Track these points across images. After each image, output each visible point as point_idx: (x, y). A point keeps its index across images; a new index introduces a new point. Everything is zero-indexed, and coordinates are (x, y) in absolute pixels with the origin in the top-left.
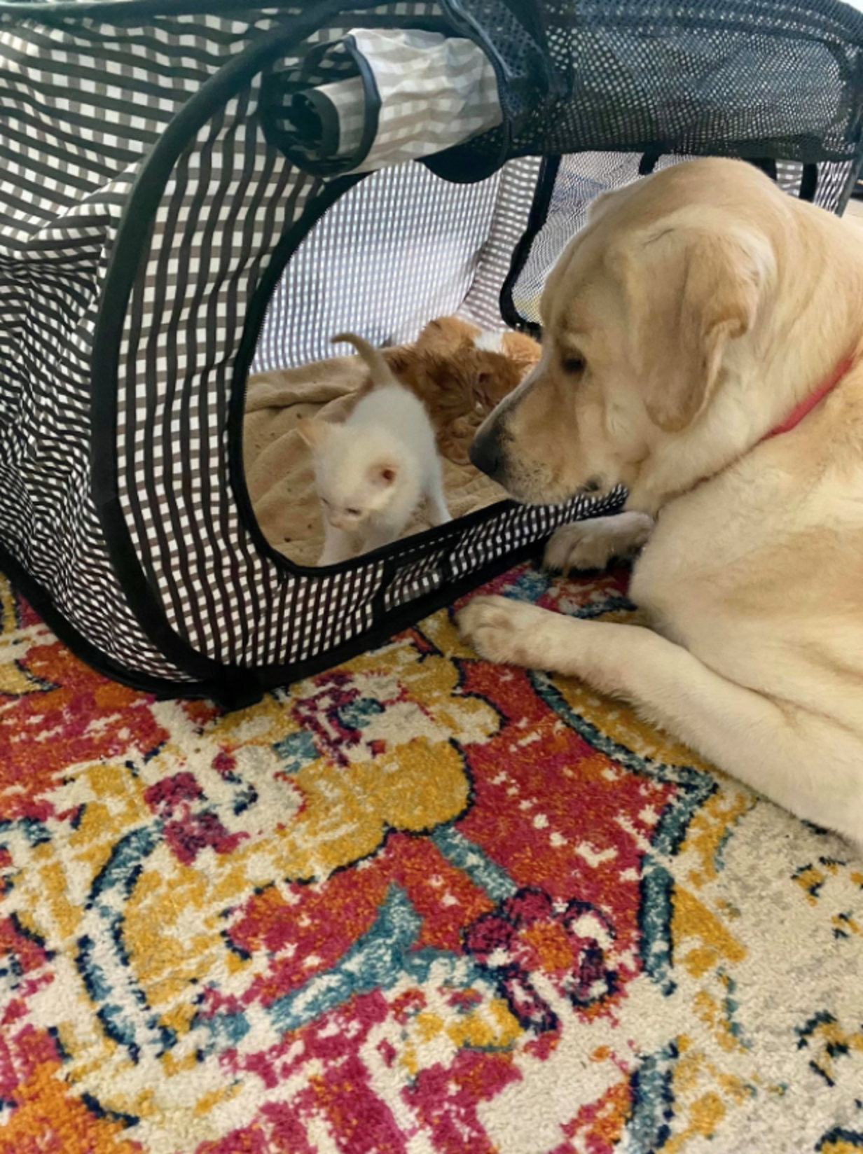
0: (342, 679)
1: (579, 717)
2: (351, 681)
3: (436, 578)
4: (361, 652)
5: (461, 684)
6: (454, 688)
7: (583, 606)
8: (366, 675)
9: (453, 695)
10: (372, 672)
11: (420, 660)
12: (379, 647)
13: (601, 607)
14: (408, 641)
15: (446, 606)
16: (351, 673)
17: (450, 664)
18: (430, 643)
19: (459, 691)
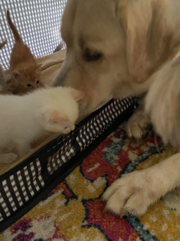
0: (26, 225)
1: (148, 232)
2: (30, 227)
3: (72, 151)
4: (37, 203)
5: (87, 218)
6: (83, 222)
7: (139, 155)
8: (38, 220)
9: (83, 226)
10: (41, 218)
11: (66, 204)
12: (46, 198)
13: (147, 154)
14: (60, 192)
15: (79, 165)
16: (30, 220)
17: (81, 204)
18: (71, 191)
19: (86, 223)
